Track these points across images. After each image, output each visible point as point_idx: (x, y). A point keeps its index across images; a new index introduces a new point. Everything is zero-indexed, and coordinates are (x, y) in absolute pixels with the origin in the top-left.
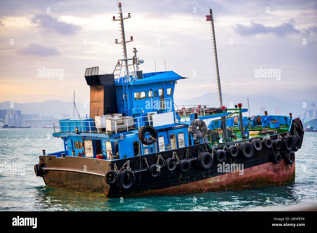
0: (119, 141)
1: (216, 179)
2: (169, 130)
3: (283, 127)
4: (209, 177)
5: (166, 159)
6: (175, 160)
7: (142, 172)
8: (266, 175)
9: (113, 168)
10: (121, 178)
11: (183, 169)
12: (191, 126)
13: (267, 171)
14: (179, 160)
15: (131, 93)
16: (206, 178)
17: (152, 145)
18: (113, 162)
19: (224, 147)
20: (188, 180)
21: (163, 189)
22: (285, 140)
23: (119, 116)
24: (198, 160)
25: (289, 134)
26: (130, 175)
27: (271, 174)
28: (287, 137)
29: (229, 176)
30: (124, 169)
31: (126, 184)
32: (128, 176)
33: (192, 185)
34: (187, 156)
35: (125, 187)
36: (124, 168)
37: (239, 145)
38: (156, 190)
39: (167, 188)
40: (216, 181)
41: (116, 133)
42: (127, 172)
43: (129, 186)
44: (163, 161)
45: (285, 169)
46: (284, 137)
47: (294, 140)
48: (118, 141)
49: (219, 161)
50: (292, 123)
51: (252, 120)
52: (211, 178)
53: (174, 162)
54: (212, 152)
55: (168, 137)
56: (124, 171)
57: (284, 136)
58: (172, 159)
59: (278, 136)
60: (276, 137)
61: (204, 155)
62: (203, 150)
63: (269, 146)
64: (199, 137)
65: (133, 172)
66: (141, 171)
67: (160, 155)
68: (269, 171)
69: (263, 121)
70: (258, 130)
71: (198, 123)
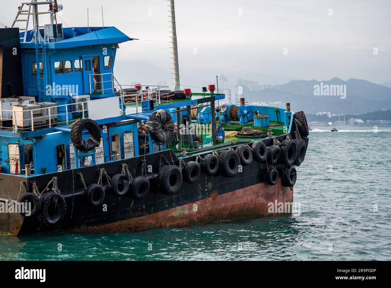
0: (35, 144)
1: (184, 209)
2: (111, 126)
3: (274, 126)
4: (173, 207)
5: (113, 176)
6: (126, 178)
7: (75, 196)
8: (255, 205)
9: (30, 190)
10: (45, 205)
11: (137, 193)
12: (151, 122)
13: (256, 198)
14: (132, 178)
15: (50, 62)
16: (169, 208)
17: (91, 152)
18: (30, 179)
19: (197, 157)
20: (142, 210)
21: (105, 225)
22: (285, 148)
23: (30, 100)
24: (161, 178)
25: (289, 138)
26: (58, 201)
27: (261, 201)
28: (288, 142)
29: (203, 204)
30: (48, 191)
31: (52, 216)
32: (54, 203)
33: (148, 220)
34: (143, 171)
35: (50, 221)
36: (48, 189)
37: (219, 154)
38: (94, 227)
39: (111, 224)
40: (183, 213)
41: (33, 130)
42: (54, 196)
43: (57, 220)
44: (108, 178)
45: (282, 195)
46: (282, 143)
47: (298, 148)
48: (32, 143)
49: (191, 180)
50: (294, 120)
51: (223, 113)
52: (176, 208)
53: (125, 181)
54: (180, 166)
55: (109, 139)
56: (49, 195)
57: (283, 141)
58: (122, 174)
59: (274, 140)
60: (271, 143)
61: (169, 170)
62: (168, 162)
63: (262, 157)
64: (162, 140)
65: (63, 197)
66: (75, 194)
67: (104, 169)
68: (259, 197)
69: (240, 115)
70: (234, 129)
71: (162, 117)
